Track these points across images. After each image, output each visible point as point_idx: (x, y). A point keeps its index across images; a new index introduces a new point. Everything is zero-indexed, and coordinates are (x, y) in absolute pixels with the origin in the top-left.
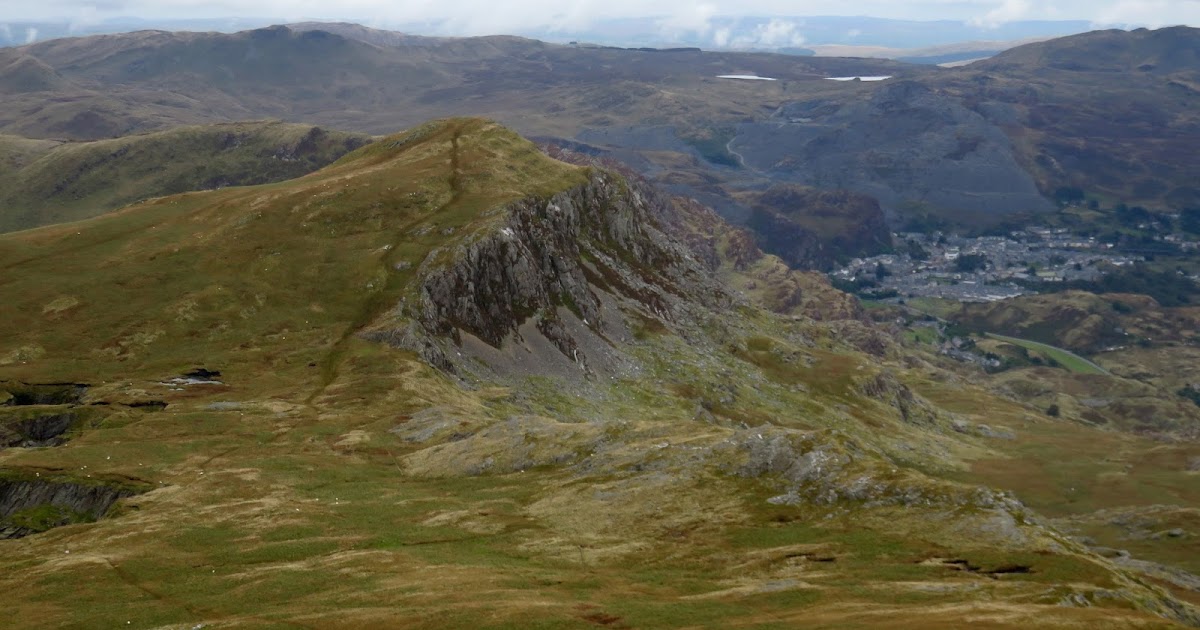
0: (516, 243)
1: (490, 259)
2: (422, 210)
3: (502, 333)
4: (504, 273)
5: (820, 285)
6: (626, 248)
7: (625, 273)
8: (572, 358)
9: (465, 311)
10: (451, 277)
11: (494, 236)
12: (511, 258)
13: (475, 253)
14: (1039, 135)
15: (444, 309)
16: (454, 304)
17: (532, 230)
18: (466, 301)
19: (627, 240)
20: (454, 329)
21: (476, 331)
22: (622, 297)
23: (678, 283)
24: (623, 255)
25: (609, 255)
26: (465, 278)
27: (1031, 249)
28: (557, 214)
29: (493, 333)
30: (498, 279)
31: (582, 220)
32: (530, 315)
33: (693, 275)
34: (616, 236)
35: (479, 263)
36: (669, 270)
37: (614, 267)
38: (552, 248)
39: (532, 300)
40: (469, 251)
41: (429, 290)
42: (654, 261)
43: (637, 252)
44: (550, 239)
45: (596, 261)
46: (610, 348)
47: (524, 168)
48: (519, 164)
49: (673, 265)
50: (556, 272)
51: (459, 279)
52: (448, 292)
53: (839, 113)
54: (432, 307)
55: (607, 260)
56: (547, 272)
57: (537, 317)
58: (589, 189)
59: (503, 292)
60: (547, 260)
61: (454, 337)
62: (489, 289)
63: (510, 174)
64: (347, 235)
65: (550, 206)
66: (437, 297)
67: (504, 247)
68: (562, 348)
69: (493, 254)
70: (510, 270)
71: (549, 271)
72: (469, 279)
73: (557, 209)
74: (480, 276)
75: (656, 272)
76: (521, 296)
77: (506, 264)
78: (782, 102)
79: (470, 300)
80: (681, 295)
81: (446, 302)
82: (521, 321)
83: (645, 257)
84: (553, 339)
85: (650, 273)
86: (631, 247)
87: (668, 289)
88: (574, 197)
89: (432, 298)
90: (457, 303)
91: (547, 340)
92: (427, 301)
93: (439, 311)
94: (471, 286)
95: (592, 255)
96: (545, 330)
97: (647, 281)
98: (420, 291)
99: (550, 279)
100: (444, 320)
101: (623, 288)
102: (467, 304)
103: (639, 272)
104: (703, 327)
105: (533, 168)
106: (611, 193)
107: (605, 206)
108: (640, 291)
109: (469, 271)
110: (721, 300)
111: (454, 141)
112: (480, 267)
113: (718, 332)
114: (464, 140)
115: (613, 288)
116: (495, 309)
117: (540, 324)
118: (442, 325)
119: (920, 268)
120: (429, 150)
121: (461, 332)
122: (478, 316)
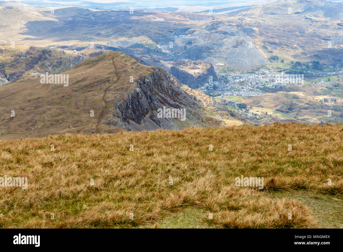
0: (140, 92)
1: (135, 98)
2: (110, 83)
3: (140, 120)
4: (138, 102)
5: (202, 94)
6: (167, 91)
7: (168, 99)
8: (160, 126)
9: (130, 114)
10: (125, 104)
11: (135, 91)
12: (140, 97)
13: (131, 96)
14: (263, 38)
15: (124, 114)
16: (126, 112)
17: (143, 88)
18: (130, 111)
19: (167, 88)
20: (127, 119)
21: (133, 120)
22: (169, 106)
23: (183, 101)
24: (167, 93)
25: (163, 94)
26: (129, 104)
27: (263, 77)
28: (148, 82)
29: (138, 120)
30: (137, 103)
31: (154, 83)
32: (147, 114)
33: (186, 98)
34: (164, 88)
35: (132, 99)
36: (179, 97)
37: (165, 98)
38: (149, 93)
39: (147, 109)
40: (129, 96)
41: (119, 108)
42: (175, 94)
43: (170, 92)
44: (148, 90)
45: (160, 96)
46: (169, 123)
47: (136, 68)
48: (134, 67)
49: (180, 96)
50: (151, 100)
51: (127, 104)
52: (124, 108)
53: (195, 33)
54: (120, 113)
55: (163, 96)
56: (149, 101)
57: (149, 115)
58: (155, 74)
59: (139, 108)
60: (148, 97)
61: (128, 122)
62: (135, 107)
63: (133, 70)
64: (88, 92)
65: (146, 80)
66: (121, 110)
67: (138, 94)
68: (157, 124)
69: (135, 96)
70: (140, 101)
71: (149, 100)
72: (130, 104)
73: (148, 81)
74: (132, 103)
75: (176, 98)
76: (144, 108)
77: (139, 99)
78: (175, 30)
79: (131, 111)
80: (184, 105)
81: (124, 111)
82: (145, 116)
83: (172, 94)
84: (154, 121)
85: (175, 99)
86: (168, 91)
87: (181, 103)
88: (151, 77)
89: (120, 110)
90: (127, 112)
91: (153, 121)
92: (119, 111)
93: (122, 114)
94: (131, 106)
95: (159, 94)
96: (152, 118)
97: (175, 101)
98: (116, 108)
99: (150, 102)
100: (124, 117)
101: (169, 104)
102: (130, 112)
103: (171, 98)
104: (193, 115)
105: (138, 68)
106: (161, 74)
107: (160, 78)
108: (174, 105)
109: (129, 102)
110: (195, 106)
111: (113, 60)
112: (132, 101)
113: (197, 116)
114: (116, 59)
115: (166, 104)
116: (137, 113)
117: (150, 116)
118: (124, 118)
119: (227, 85)
120: (106, 63)
121: (129, 120)
122: (133, 115)
